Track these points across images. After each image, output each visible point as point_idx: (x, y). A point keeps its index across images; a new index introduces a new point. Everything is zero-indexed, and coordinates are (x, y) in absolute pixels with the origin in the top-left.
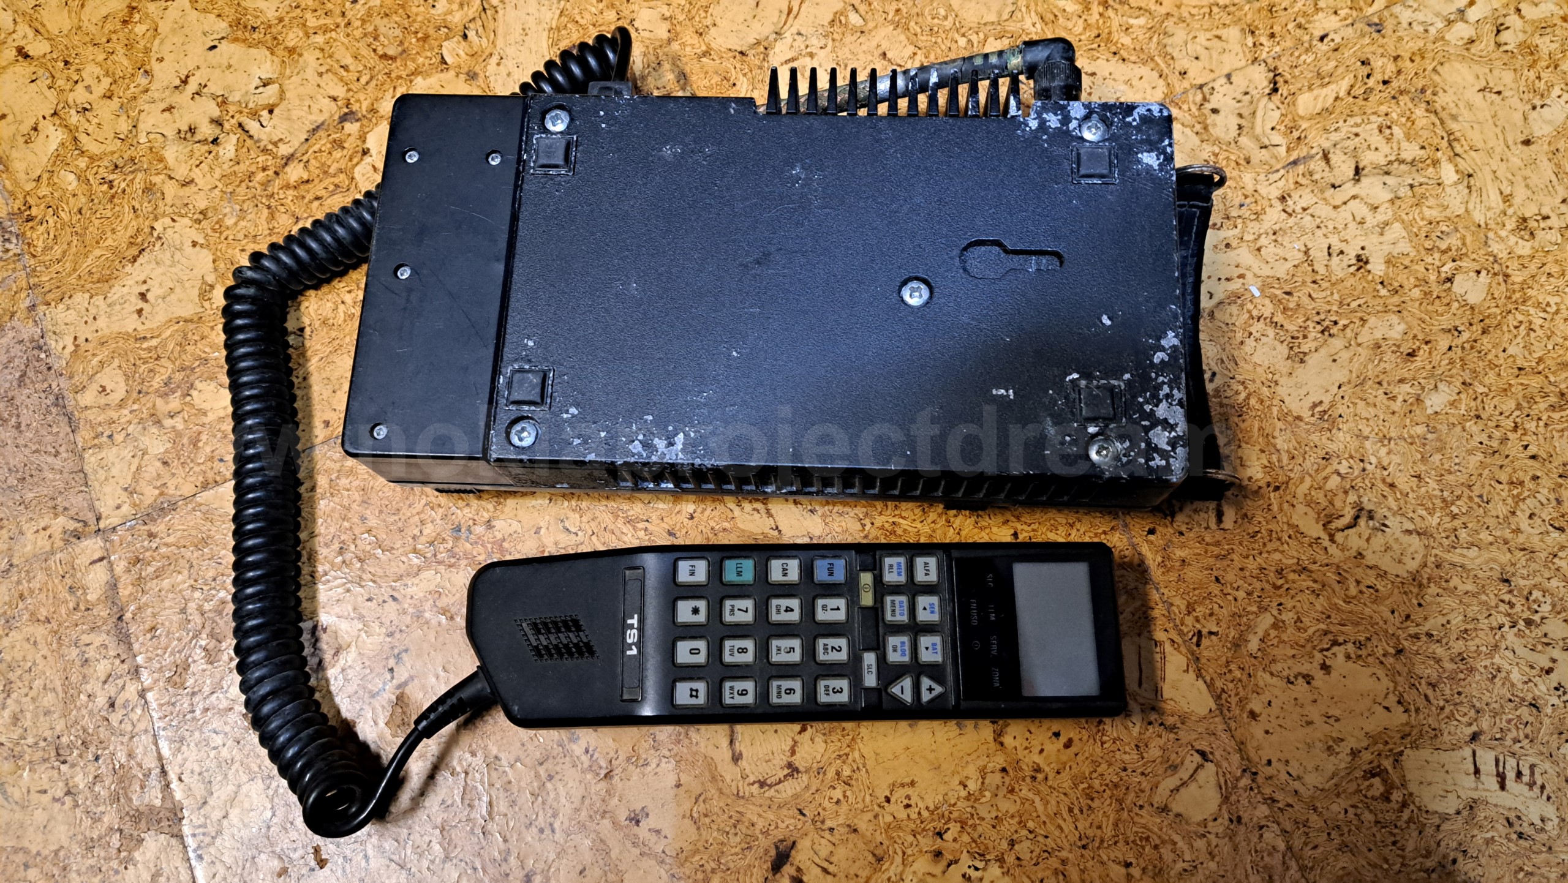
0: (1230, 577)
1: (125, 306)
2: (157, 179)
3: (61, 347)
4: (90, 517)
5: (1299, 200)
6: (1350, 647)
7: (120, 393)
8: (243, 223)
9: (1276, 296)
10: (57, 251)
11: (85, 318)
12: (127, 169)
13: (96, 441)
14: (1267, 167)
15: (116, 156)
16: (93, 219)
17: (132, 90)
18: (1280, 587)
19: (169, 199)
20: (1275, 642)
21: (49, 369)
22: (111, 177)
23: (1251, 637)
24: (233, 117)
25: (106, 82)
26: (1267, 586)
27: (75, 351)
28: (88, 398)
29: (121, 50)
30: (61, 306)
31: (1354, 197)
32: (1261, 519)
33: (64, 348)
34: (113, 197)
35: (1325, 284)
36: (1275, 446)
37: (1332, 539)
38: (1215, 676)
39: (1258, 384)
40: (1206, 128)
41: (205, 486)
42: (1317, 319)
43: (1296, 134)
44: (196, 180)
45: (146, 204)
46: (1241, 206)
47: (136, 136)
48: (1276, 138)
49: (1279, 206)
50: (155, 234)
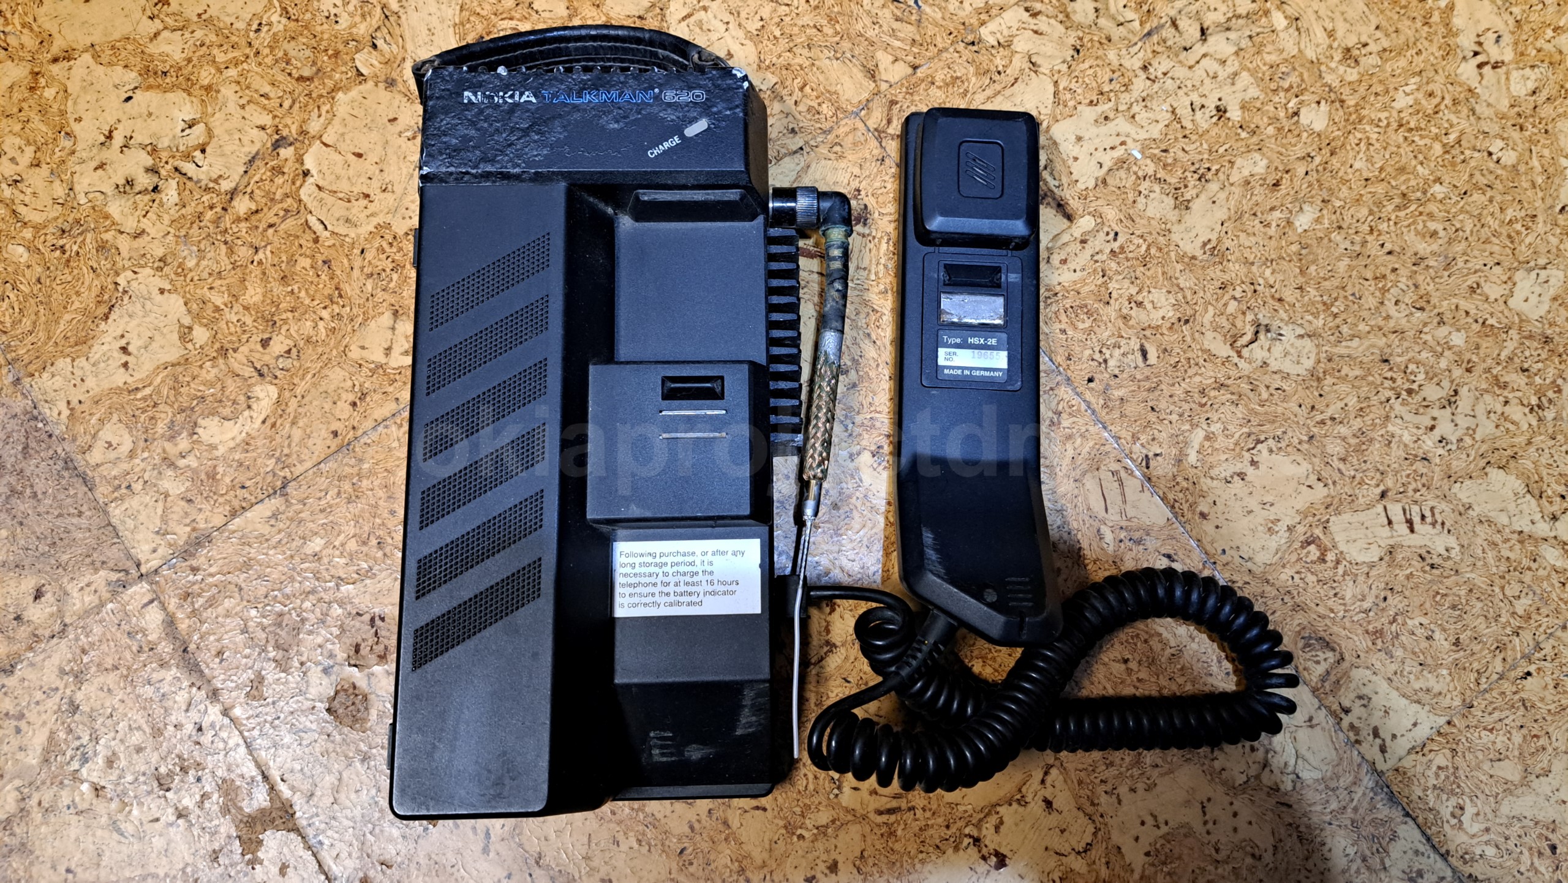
0: (1162, 405)
1: (110, 362)
2: (108, 236)
3: (56, 413)
4: (129, 564)
5: (1161, 65)
6: (1271, 442)
7: (127, 446)
8: (204, 263)
9: (1155, 155)
10: (27, 323)
11: (73, 382)
12: (75, 232)
13: (116, 494)
14: (1126, 42)
15: (60, 221)
16: (54, 286)
17: (59, 154)
18: (1205, 404)
19: (125, 253)
20: (1209, 451)
21: (50, 436)
22: (61, 242)
23: (1189, 451)
24: (167, 163)
25: (29, 151)
26: (1193, 406)
27: (72, 414)
28: (96, 455)
29: (36, 118)
30: (45, 375)
31: (1204, 56)
32: (1179, 351)
33: (59, 414)
34: (68, 261)
35: (1194, 137)
36: (1178, 286)
37: (1240, 356)
38: (1166, 490)
39: (1155, 235)
40: (1067, 16)
41: (234, 514)
42: (1193, 169)
43: (1145, 8)
44: (147, 230)
45: (103, 262)
46: (1111, 80)
47: (75, 198)
48: (1130, 15)
49: (1142, 75)
50: (120, 289)
